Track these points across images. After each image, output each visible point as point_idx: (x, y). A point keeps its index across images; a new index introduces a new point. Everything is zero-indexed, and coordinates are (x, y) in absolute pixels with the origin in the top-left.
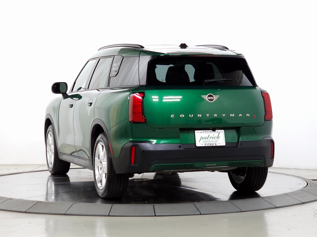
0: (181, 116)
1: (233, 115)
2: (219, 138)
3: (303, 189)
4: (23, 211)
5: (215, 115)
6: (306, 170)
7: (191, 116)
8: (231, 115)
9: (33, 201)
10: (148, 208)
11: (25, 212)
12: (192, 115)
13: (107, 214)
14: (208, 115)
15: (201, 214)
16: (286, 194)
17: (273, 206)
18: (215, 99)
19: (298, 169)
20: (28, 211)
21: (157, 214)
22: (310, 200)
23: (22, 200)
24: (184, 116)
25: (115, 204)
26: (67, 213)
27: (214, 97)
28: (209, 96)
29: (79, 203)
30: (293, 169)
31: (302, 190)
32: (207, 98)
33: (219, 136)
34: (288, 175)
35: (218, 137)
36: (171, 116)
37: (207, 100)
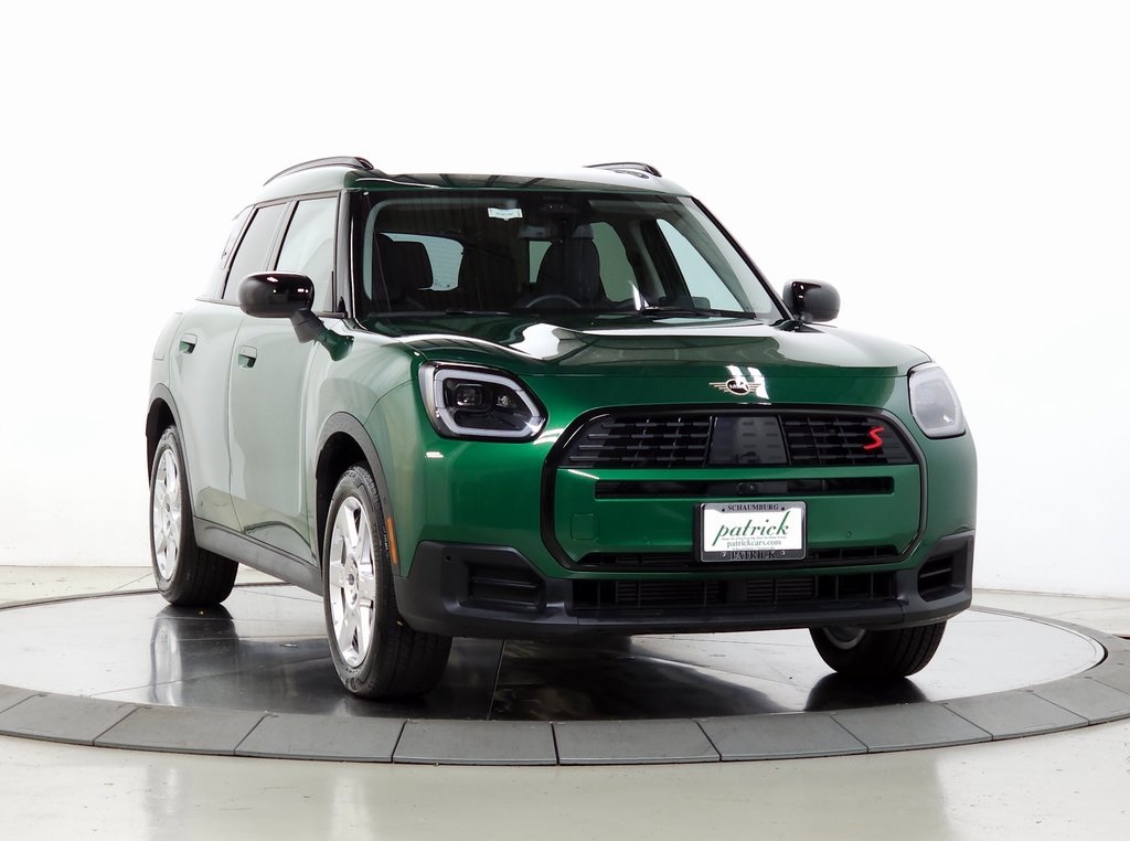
3: (1089, 674)
4: (85, 739)
6: (1103, 599)
9: (122, 705)
10: (532, 735)
11: (93, 744)
13: (386, 755)
15: (721, 761)
16: (1029, 691)
17: (983, 735)
19: (1073, 597)
20: (101, 740)
21: (563, 759)
22: (1116, 714)
23: (88, 699)
25: (414, 721)
26: (243, 748)
29: (284, 715)
30: (1055, 595)
31: (1086, 676)
34: (1033, 618)
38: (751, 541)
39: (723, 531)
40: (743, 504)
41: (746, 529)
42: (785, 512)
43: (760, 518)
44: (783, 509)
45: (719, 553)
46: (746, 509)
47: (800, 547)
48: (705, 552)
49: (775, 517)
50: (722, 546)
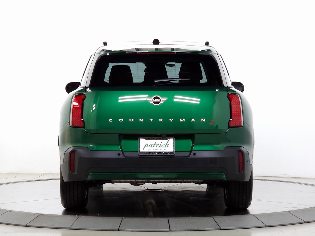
0: (120, 120)
1: (184, 120)
2: (168, 146)
5: (160, 120)
7: (131, 120)
8: (180, 120)
12: (133, 120)
14: (151, 120)
18: (161, 101)
24: (123, 120)
27: (161, 100)
28: (154, 98)
32: (152, 101)
33: (168, 144)
35: (166, 145)
36: (109, 120)
37: (152, 102)
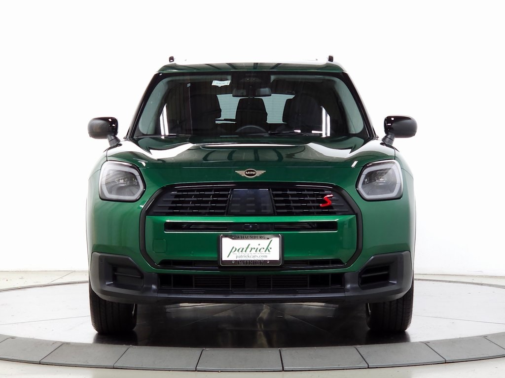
38: (250, 255)
39: (234, 249)
40: (244, 236)
41: (247, 248)
42: (269, 240)
43: (254, 243)
44: (268, 239)
45: (230, 261)
46: (247, 238)
47: (278, 259)
48: (222, 261)
49: (264, 243)
50: (233, 257)
